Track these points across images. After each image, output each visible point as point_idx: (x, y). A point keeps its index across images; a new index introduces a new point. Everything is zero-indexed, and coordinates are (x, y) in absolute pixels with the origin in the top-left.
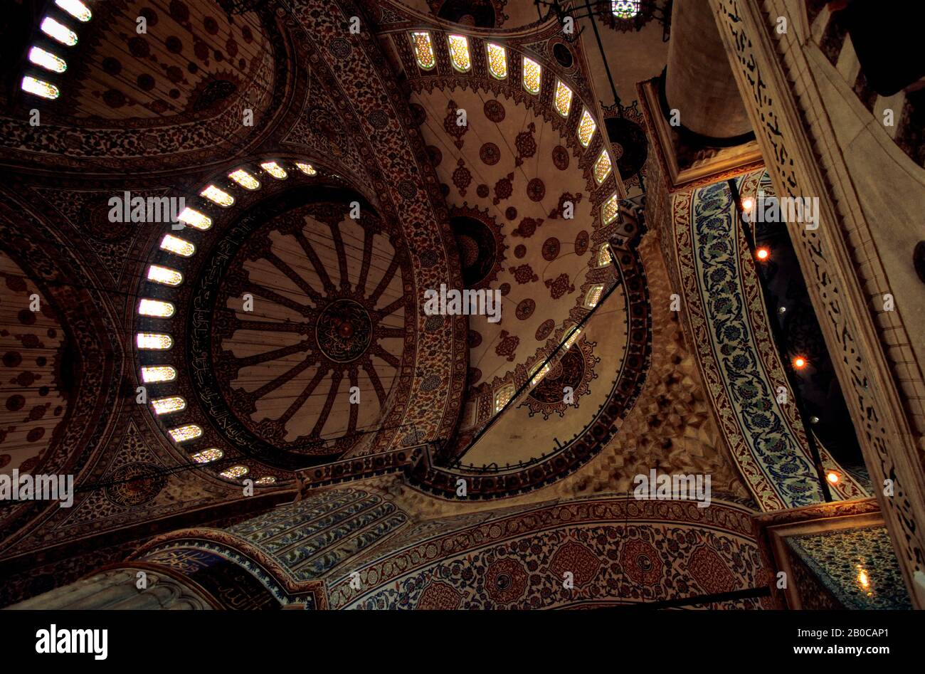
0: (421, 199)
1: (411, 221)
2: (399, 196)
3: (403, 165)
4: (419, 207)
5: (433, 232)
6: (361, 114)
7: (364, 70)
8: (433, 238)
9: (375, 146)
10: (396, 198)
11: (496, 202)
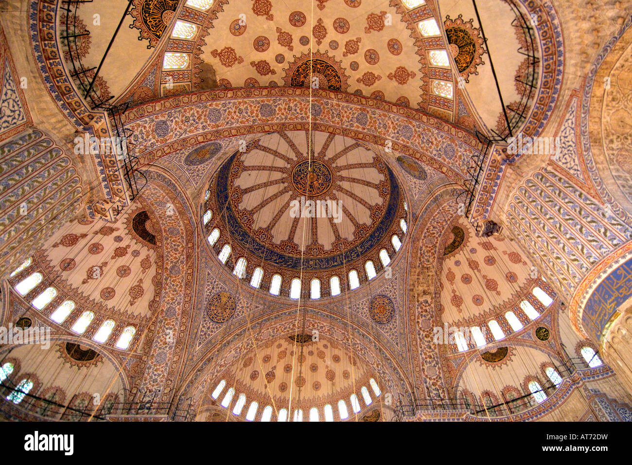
1: (179, 253)
3: (171, 283)
6: (177, 319)
7: (160, 341)
9: (181, 299)
11: (128, 246)
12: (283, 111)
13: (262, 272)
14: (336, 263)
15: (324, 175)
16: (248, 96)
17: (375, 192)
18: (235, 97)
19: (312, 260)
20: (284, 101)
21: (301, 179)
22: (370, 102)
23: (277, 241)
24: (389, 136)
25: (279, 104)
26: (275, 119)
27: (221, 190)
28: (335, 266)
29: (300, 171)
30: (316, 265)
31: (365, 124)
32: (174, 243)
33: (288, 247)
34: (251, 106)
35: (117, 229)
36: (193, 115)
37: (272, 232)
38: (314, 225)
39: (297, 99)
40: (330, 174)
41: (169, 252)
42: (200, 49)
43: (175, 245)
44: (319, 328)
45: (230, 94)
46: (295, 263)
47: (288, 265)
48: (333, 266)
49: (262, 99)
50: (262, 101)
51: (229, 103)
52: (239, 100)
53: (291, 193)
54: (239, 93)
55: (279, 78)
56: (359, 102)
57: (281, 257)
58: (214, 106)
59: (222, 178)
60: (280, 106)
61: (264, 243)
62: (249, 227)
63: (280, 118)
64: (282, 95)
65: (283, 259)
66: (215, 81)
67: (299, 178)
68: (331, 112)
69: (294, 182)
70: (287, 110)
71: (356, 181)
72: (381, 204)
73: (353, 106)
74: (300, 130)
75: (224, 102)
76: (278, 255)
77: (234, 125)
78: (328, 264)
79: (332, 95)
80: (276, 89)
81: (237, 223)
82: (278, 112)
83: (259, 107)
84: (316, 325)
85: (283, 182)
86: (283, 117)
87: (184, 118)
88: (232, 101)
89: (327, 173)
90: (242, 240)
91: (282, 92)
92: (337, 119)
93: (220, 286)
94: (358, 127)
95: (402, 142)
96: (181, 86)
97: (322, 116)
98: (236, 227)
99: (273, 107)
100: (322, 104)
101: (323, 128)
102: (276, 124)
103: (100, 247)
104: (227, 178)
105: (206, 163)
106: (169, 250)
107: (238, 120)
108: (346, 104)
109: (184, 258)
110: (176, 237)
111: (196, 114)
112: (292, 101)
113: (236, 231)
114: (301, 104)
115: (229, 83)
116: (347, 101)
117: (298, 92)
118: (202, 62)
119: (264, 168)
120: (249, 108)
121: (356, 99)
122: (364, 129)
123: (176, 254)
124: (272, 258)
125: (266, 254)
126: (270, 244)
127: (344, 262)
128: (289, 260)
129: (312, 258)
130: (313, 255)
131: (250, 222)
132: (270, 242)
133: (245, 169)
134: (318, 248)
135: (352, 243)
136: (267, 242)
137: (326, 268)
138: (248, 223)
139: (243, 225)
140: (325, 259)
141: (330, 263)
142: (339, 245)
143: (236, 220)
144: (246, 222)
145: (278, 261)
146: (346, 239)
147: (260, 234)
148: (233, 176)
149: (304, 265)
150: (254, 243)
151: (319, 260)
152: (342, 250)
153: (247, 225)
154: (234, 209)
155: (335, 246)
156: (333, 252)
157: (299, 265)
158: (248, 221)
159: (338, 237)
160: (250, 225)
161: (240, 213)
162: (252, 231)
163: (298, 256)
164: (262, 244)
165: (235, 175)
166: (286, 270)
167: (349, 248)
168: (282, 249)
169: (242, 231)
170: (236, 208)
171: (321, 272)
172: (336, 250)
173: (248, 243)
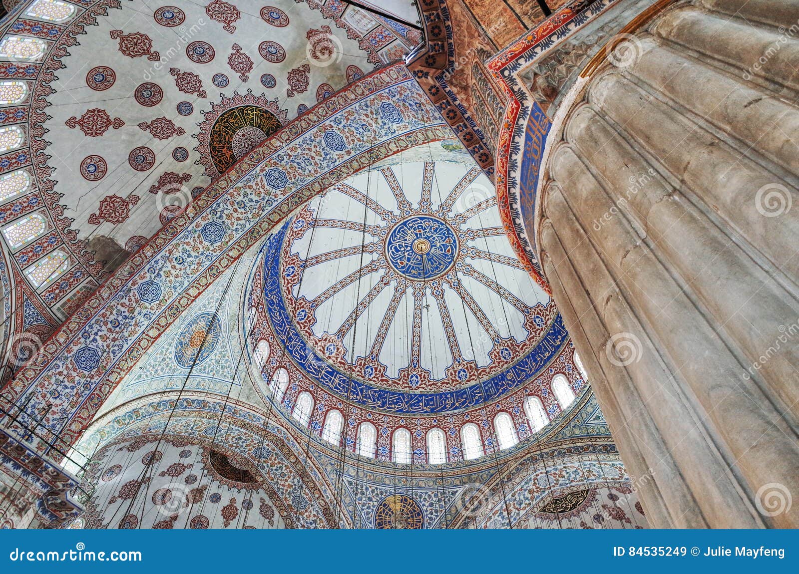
0: (287, 496)
1: (289, 477)
2: (305, 496)
4: (287, 490)
5: (268, 473)
8: (266, 468)
10: (307, 494)
11: (233, 501)
12: (235, 215)
13: (441, 434)
14: (547, 354)
15: (435, 231)
16: (174, 235)
18: (159, 249)
19: (508, 372)
20: (225, 202)
21: (409, 260)
22: (320, 111)
23: (439, 374)
24: (381, 136)
25: (222, 211)
26: (234, 233)
28: (549, 358)
29: (398, 251)
30: (519, 375)
31: (343, 146)
32: (274, 468)
33: (462, 373)
34: (188, 244)
35: (205, 487)
36: (119, 313)
37: (423, 365)
38: (479, 314)
39: (240, 185)
40: (442, 224)
41: (277, 483)
42: (70, 232)
43: (276, 470)
44: (573, 476)
45: (148, 251)
46: (487, 391)
47: (477, 401)
48: (546, 361)
49: (194, 224)
50: (197, 226)
51: (157, 262)
52: (167, 249)
53: (410, 291)
54: (159, 241)
55: (199, 179)
56: (311, 124)
57: (460, 394)
58: (140, 282)
59: (290, 340)
60: (226, 212)
61: (421, 389)
62: (382, 381)
63: (239, 227)
64: (217, 197)
65: (464, 396)
66: (120, 250)
67: (405, 262)
68: (295, 164)
69: (403, 272)
70: (239, 210)
73: (309, 134)
74: (280, 220)
75: (148, 266)
76: (452, 394)
77: (186, 284)
78: (537, 362)
79: (275, 142)
80: (203, 197)
81: (360, 385)
82: (229, 222)
83: (199, 237)
84: (564, 473)
85: (387, 284)
86: (241, 222)
87: (109, 326)
88: (158, 257)
89: (436, 225)
90: (384, 404)
91: (213, 193)
92: (310, 167)
93: (379, 491)
94: (341, 156)
95: (401, 132)
96: (81, 289)
97: (290, 178)
98: (362, 390)
99: (219, 221)
100: (276, 163)
101: (308, 193)
102: (240, 238)
103: (203, 519)
104: (297, 334)
105: (219, 346)
106: (275, 480)
107: (186, 273)
108: (300, 140)
109: (299, 482)
110: (270, 459)
111: (123, 309)
112: (236, 193)
113: (366, 397)
114: (250, 187)
115: (142, 237)
116: (298, 135)
117: (233, 175)
118: (87, 243)
119: (343, 284)
120: (188, 248)
121: (303, 123)
122: (349, 153)
123: (286, 480)
124: (446, 405)
125: (433, 405)
126: (431, 385)
127: (558, 343)
128: (473, 392)
129: (507, 368)
130: (506, 363)
131: (380, 371)
132: (429, 382)
133: (315, 304)
134: (508, 346)
135: (551, 306)
136: (425, 384)
137: (537, 370)
138: (376, 374)
139: (372, 382)
140: (528, 357)
141: (539, 359)
142: (535, 321)
143: (355, 383)
144: (373, 375)
145: (457, 404)
146: (539, 305)
147: (406, 380)
148: (305, 327)
149: (501, 386)
150: (404, 398)
151: (519, 364)
152: (544, 326)
153: (377, 378)
154: (341, 369)
155: (531, 327)
156: (533, 337)
157: (493, 390)
158: (376, 371)
159: (525, 309)
160: (382, 376)
161: (356, 367)
162: (390, 382)
163: (485, 378)
164: (418, 392)
165: (305, 322)
166: (476, 410)
167: (552, 317)
168: (453, 381)
169: (375, 392)
170: (344, 364)
171: (533, 382)
172: (536, 332)
173: (396, 403)
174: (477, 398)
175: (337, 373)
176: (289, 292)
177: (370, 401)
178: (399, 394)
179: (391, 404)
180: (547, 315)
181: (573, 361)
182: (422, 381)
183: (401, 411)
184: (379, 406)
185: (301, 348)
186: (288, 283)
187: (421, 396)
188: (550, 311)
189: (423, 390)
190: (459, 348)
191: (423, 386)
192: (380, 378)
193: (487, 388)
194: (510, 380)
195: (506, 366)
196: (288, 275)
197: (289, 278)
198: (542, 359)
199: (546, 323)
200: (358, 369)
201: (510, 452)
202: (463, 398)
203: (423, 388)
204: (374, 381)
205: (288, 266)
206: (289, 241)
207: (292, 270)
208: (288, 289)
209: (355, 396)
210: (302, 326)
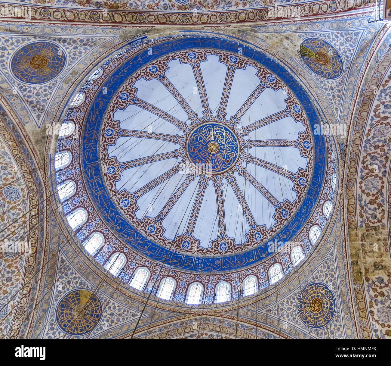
13: (148, 274)
14: (251, 260)
15: (229, 143)
17: (295, 152)
19: (218, 259)
21: (200, 151)
23: (170, 235)
27: (89, 157)
28: (252, 263)
29: (197, 140)
30: (224, 265)
33: (186, 244)
38: (221, 212)
40: (236, 141)
46: (196, 264)
47: (186, 267)
48: (248, 264)
57: (177, 256)
59: (89, 141)
61: (152, 238)
62: (130, 215)
65: (179, 259)
67: (197, 151)
69: (191, 156)
71: (269, 143)
72: (304, 167)
76: (171, 253)
78: (242, 261)
81: (113, 207)
85: (176, 156)
93: (80, 281)
98: (112, 212)
104: (96, 142)
113: (111, 218)
124: (162, 257)
125: (154, 253)
126: (160, 239)
127: (263, 256)
128: (186, 259)
129: (219, 256)
130: (220, 253)
131: (133, 208)
132: (161, 236)
133: (123, 133)
134: (228, 243)
135: (272, 231)
136: (157, 236)
137: (238, 267)
138: (129, 209)
139: (122, 212)
140: (237, 256)
141: (244, 260)
142: (255, 235)
143: (112, 204)
144: (127, 208)
145: (171, 262)
146: (264, 226)
147: (146, 226)
148: (105, 141)
149: (207, 266)
150: (137, 236)
151: (228, 258)
152: (259, 241)
153: (128, 212)
154: (109, 188)
155: (250, 238)
156: (248, 245)
157: (200, 266)
158: (130, 206)
159: (253, 225)
160: (132, 212)
161: (119, 194)
162: (135, 220)
163: (200, 255)
164: (149, 238)
165: (108, 139)
166: (181, 273)
167: (269, 237)
168: (177, 245)
169: (121, 219)
170: (112, 186)
171: (231, 273)
172: (252, 243)
173: (129, 235)
174: (187, 265)
175: (104, 188)
176: (113, 110)
177: (113, 222)
178: (136, 232)
179: (126, 234)
180: (265, 235)
181: (268, 271)
182: (156, 233)
183: (130, 243)
184: (117, 230)
185: (93, 153)
186: (117, 103)
187: (149, 242)
188: (269, 233)
189: (153, 239)
190: (194, 227)
191: (155, 237)
192: (130, 213)
193: (197, 262)
194: (217, 265)
195: (219, 254)
196: (121, 98)
197: (120, 100)
198: (246, 261)
199: (262, 240)
200: (119, 196)
201: (192, 307)
202: (176, 260)
203: (154, 238)
204: (125, 212)
205: (125, 92)
206: (139, 75)
207: (125, 97)
208: (114, 107)
209: (105, 212)
210: (104, 140)
